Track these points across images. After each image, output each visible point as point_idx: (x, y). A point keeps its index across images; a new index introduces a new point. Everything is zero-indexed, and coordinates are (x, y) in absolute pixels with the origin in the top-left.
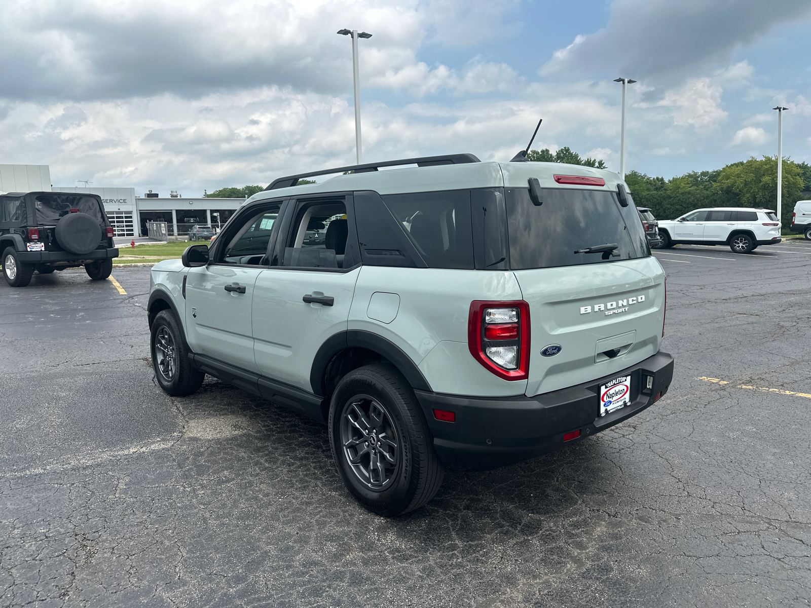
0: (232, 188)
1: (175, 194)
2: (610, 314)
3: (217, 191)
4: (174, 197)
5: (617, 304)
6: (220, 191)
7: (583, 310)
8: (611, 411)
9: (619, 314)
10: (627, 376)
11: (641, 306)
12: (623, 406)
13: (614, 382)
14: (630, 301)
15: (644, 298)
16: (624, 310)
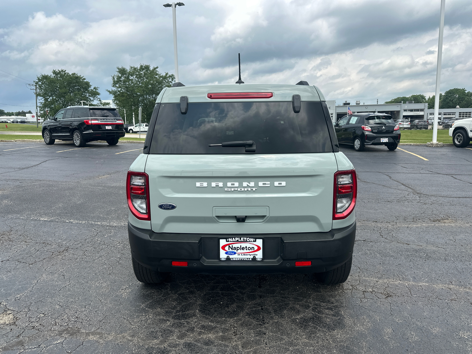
0: (403, 97)
1: (358, 103)
2: (230, 190)
3: (393, 99)
4: (358, 104)
5: (241, 184)
6: (395, 99)
7: (198, 184)
8: (234, 259)
9: (241, 192)
10: (256, 239)
11: (280, 189)
12: (251, 259)
13: (237, 239)
14: (261, 184)
15: (284, 184)
16: (249, 189)
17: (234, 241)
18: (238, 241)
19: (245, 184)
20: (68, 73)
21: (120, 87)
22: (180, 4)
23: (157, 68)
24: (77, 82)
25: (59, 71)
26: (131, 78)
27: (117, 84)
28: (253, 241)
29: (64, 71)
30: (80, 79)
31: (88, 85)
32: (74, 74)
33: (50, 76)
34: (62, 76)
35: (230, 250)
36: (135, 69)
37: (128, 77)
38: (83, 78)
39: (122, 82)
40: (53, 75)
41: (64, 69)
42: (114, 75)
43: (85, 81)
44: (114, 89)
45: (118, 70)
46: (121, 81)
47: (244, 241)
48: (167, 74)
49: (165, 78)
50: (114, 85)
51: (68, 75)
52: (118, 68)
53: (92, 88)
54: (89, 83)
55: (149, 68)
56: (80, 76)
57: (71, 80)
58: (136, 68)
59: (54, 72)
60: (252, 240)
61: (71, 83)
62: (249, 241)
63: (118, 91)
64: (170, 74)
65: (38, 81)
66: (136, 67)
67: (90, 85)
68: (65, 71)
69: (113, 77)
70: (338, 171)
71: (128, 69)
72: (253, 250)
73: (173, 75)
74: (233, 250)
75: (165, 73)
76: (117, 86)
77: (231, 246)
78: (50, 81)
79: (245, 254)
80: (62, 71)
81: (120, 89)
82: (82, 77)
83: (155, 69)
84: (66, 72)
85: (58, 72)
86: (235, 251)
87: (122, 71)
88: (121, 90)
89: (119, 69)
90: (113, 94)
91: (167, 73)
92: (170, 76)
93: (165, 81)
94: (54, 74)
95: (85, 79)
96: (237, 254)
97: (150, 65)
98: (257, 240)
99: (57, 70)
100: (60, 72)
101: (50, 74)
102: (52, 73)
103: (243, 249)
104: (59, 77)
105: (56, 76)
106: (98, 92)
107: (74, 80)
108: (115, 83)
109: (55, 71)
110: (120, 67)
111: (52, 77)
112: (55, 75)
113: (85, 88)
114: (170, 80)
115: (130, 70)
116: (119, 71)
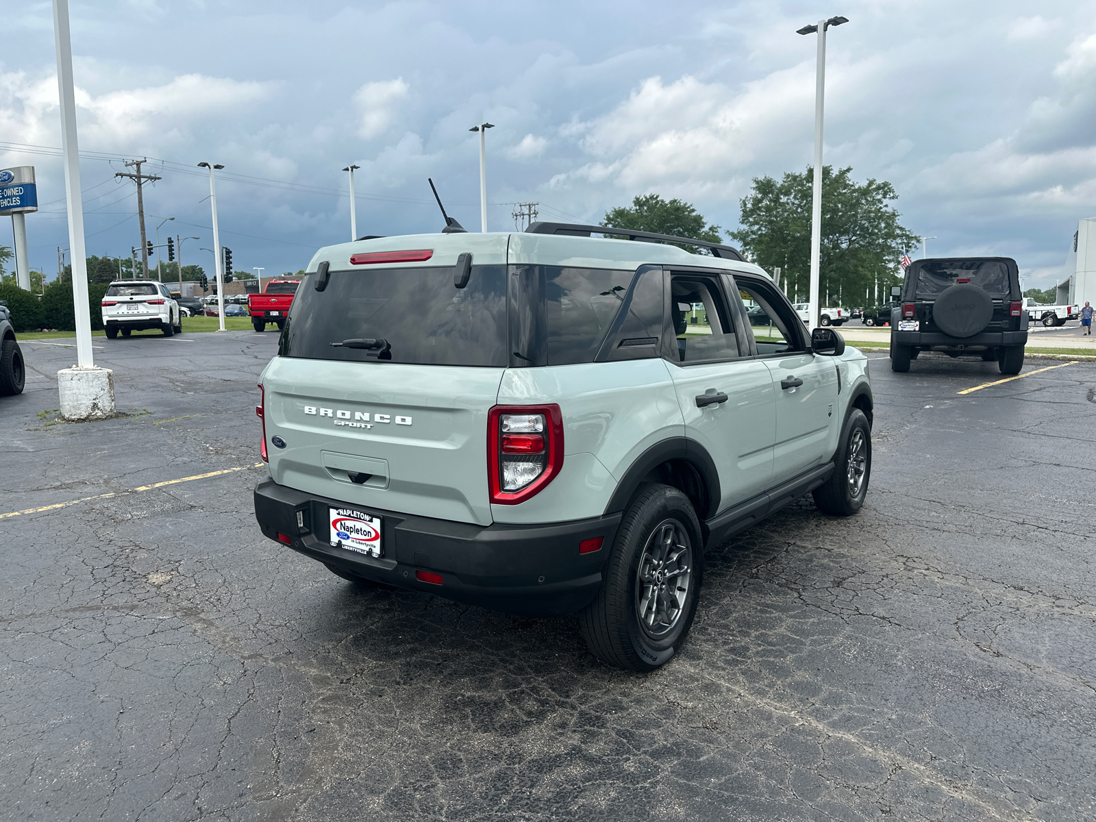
2: (340, 424)
5: (353, 415)
7: (306, 409)
8: (346, 548)
9: (354, 429)
10: (373, 516)
11: (403, 430)
12: (365, 553)
13: (349, 512)
14: (377, 418)
15: (409, 421)
16: (363, 426)
17: (345, 516)
18: (349, 516)
19: (358, 415)
20: (662, 201)
21: (756, 223)
22: (836, 21)
23: (849, 170)
24: (677, 218)
25: (646, 198)
26: (783, 199)
27: (751, 216)
28: (369, 521)
29: (655, 197)
30: (684, 212)
31: (698, 222)
32: (675, 201)
33: (628, 209)
34: (651, 208)
35: (343, 530)
36: (795, 178)
37: (778, 198)
38: (691, 208)
39: (763, 211)
40: (634, 208)
41: (655, 193)
42: (747, 197)
43: (694, 214)
44: (745, 227)
45: (754, 185)
46: (759, 209)
47: (357, 518)
48: (871, 183)
49: (865, 192)
50: (745, 220)
51: (663, 205)
52: (755, 180)
53: (706, 229)
54: (701, 218)
55: (829, 173)
56: (685, 204)
57: (665, 214)
58: (797, 177)
59: (638, 202)
60: (368, 518)
61: (665, 221)
62: (364, 520)
63: (752, 232)
64: (879, 181)
65: (607, 222)
66: (797, 174)
67: (703, 223)
68: (657, 197)
69: (744, 202)
70: (497, 405)
71: (779, 180)
72: (369, 538)
73: (886, 184)
74: (346, 532)
75: (868, 180)
76: (751, 219)
77: (343, 522)
78: (628, 220)
79: (361, 541)
80: (652, 198)
81: (756, 227)
82: (689, 207)
83: (843, 173)
84: (658, 199)
85: (644, 200)
86: (348, 533)
87: (765, 187)
88: (759, 229)
89: (757, 182)
90: (741, 239)
91: (875, 180)
92: (879, 188)
93: (866, 199)
94: (635, 205)
95: (693, 210)
96: (351, 539)
97: (831, 166)
98: (374, 519)
99: (642, 196)
100: (647, 200)
101: (629, 206)
102: (633, 204)
103: (357, 531)
104: (646, 211)
105: (639, 209)
106: (718, 236)
107: (672, 215)
108: (746, 214)
109: (637, 199)
110: (761, 178)
111: (632, 212)
112: (638, 207)
113: (692, 229)
114: (879, 197)
115: (784, 181)
116: (757, 187)
